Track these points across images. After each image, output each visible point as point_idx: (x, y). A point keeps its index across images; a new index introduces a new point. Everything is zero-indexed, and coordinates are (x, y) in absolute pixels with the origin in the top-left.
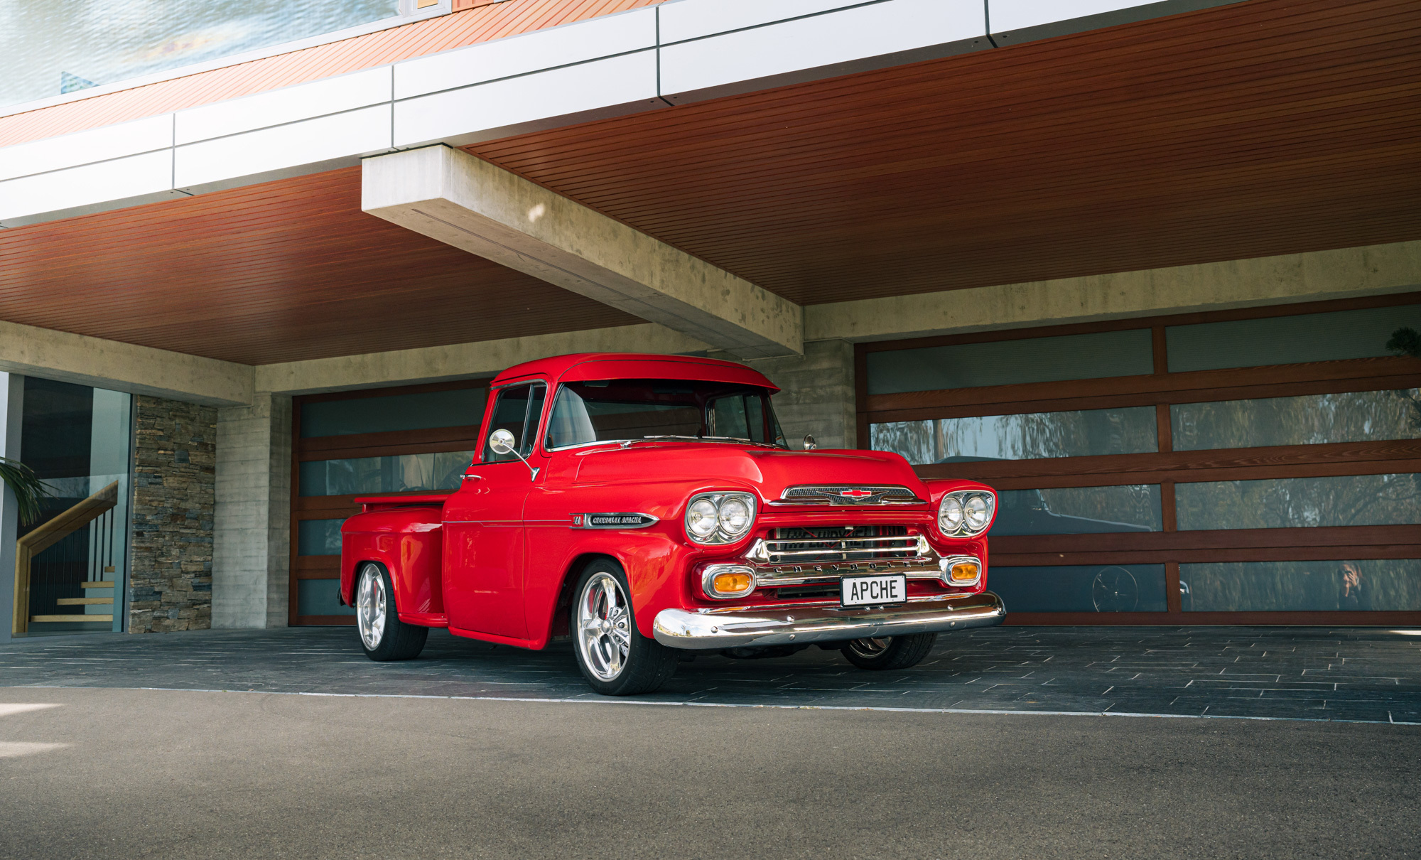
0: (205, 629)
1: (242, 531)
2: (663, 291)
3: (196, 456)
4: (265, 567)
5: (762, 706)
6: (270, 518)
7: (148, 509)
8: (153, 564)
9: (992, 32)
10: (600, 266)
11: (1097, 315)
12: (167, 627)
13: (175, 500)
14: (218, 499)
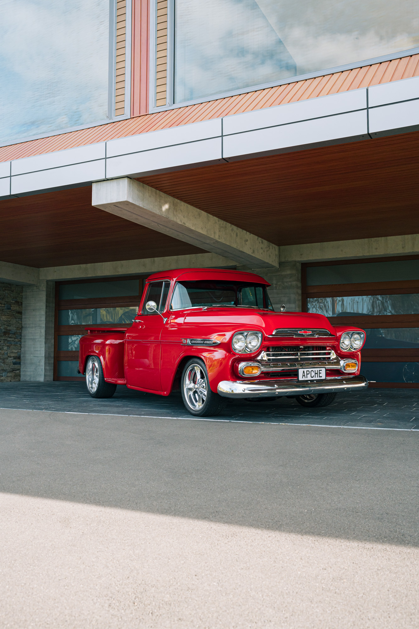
0: (17, 381)
1: (34, 340)
2: (219, 240)
3: (14, 307)
4: (44, 355)
5: (263, 423)
6: (46, 334)
9: (370, 132)
10: (193, 230)
11: (409, 253)
12: (2, 380)
13: (5, 326)
14: (23, 325)
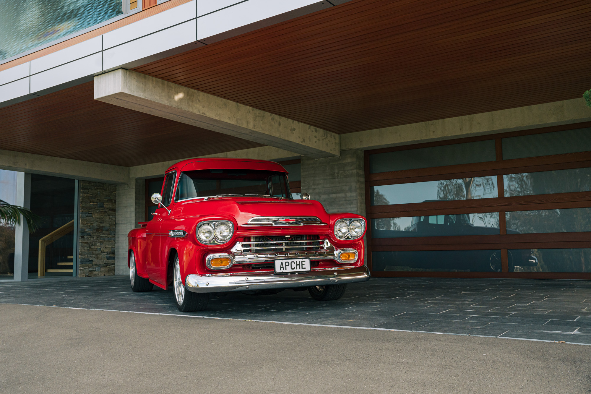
0: (113, 275)
1: (125, 235)
2: (254, 130)
3: (107, 205)
7: (86, 227)
8: (89, 249)
11: (467, 134)
12: (95, 274)
13: (98, 223)
14: (117, 222)
